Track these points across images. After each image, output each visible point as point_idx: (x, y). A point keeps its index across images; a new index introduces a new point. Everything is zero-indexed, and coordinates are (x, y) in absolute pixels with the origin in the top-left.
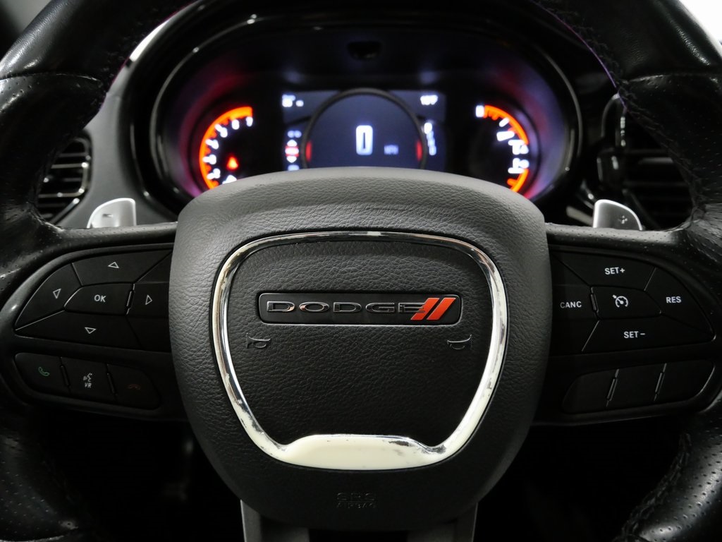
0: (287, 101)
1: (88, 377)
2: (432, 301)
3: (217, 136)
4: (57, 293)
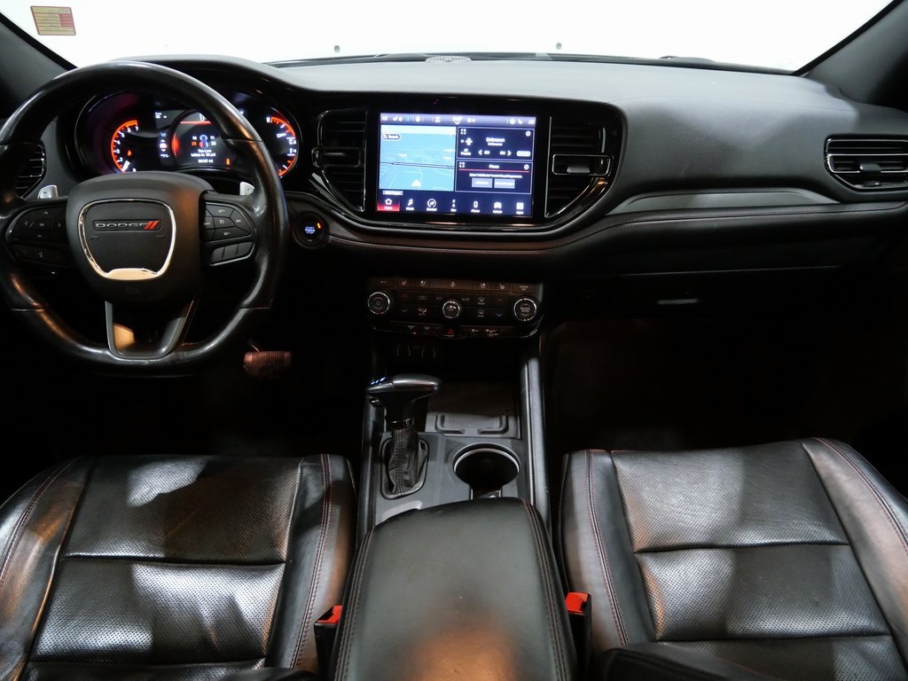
0: (158, 115)
1: (41, 253)
2: (151, 222)
3: (119, 138)
4: (26, 223)
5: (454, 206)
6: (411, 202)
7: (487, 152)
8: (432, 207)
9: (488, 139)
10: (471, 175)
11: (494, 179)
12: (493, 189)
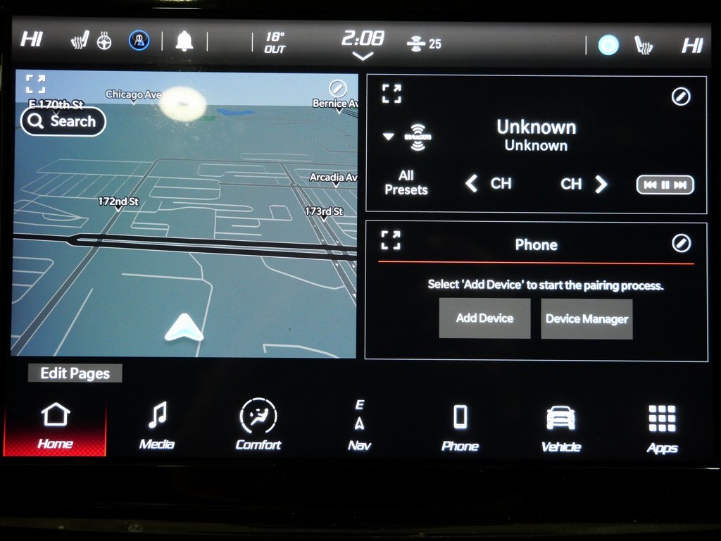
5: (359, 425)
6: (160, 414)
7: (503, 183)
8: (259, 433)
9: (505, 127)
10: (434, 285)
11: (537, 297)
12: (536, 343)
